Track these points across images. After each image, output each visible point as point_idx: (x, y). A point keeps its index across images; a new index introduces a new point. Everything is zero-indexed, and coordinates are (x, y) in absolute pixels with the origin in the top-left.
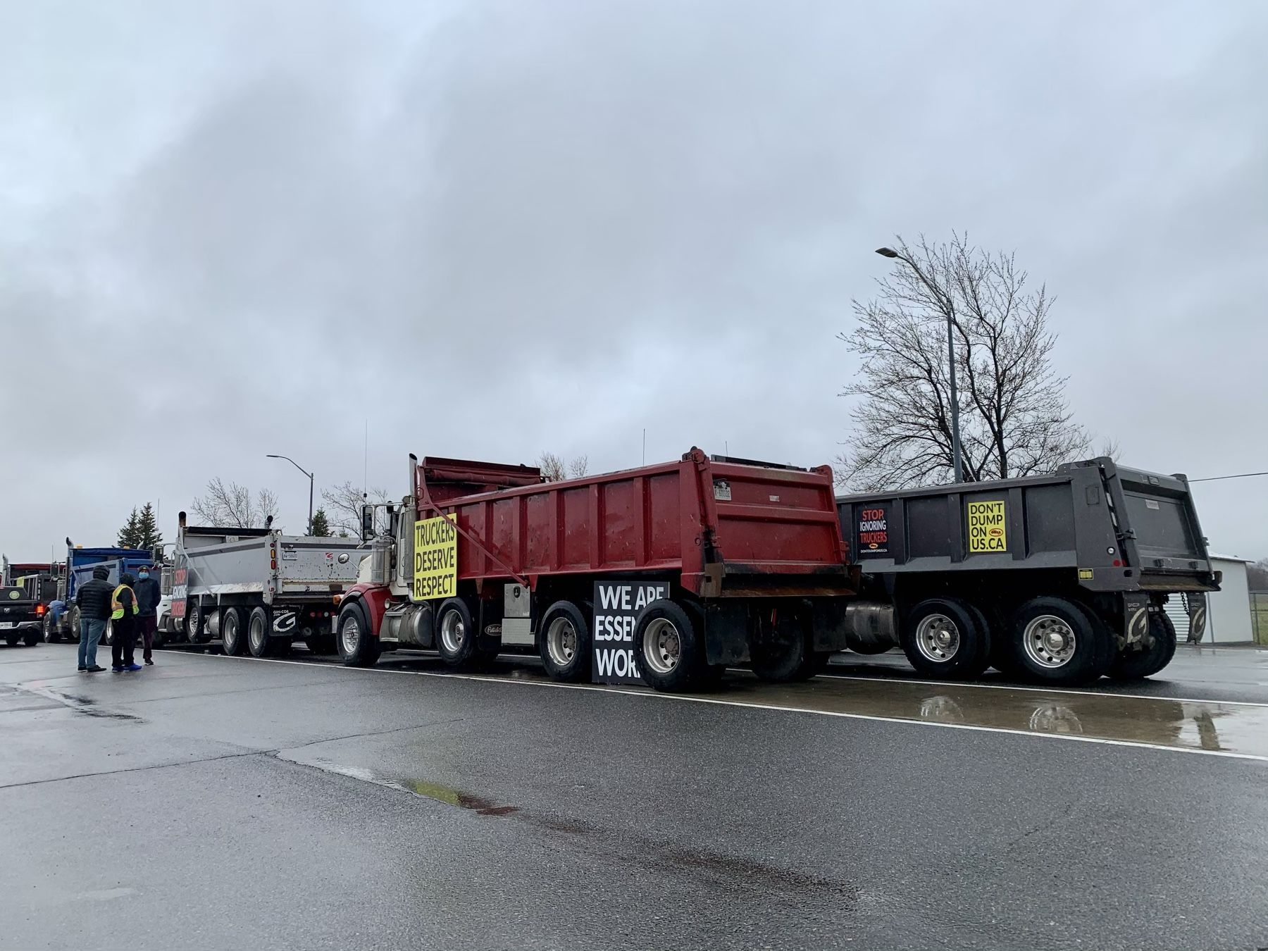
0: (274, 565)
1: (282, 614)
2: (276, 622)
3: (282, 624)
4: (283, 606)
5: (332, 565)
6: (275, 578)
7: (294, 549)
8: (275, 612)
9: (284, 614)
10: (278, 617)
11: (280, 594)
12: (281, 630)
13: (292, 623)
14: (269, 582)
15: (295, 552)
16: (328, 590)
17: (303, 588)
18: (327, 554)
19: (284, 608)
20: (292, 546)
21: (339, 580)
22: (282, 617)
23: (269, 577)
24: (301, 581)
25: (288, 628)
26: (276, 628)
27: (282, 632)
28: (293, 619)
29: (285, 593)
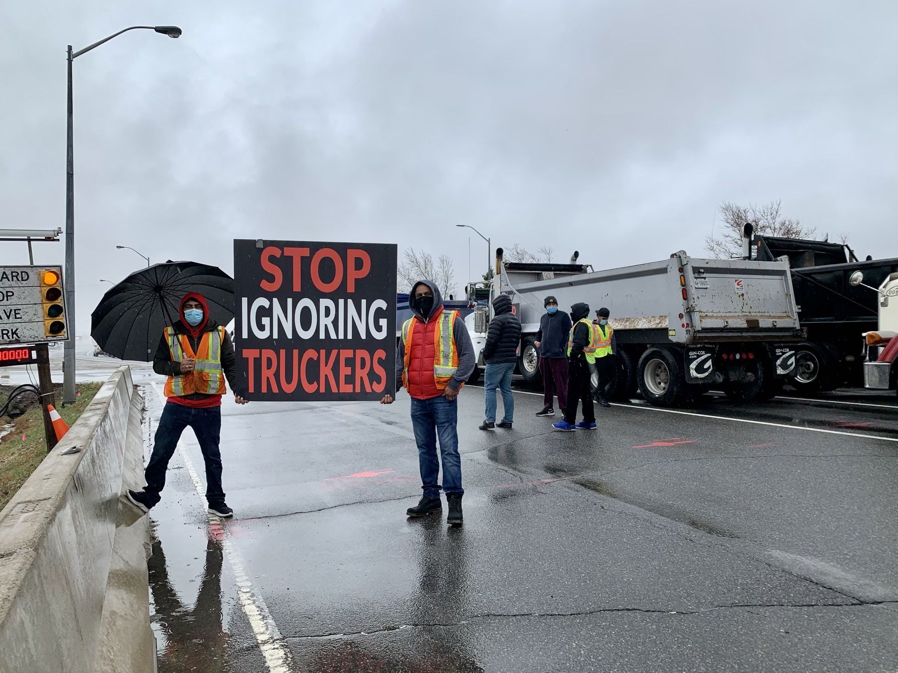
0: (685, 295)
1: (698, 356)
2: (693, 366)
3: (699, 369)
4: (699, 346)
5: (743, 295)
6: (690, 311)
7: (704, 276)
8: (691, 353)
9: (701, 356)
10: (695, 359)
11: (699, 331)
12: (699, 376)
13: (709, 367)
14: (681, 316)
15: (705, 278)
16: (745, 326)
17: (719, 324)
18: (736, 281)
19: (701, 349)
20: (702, 271)
21: (752, 314)
22: (699, 360)
23: (682, 310)
24: (715, 315)
25: (707, 374)
26: (693, 373)
27: (701, 379)
28: (709, 363)
29: (705, 330)
